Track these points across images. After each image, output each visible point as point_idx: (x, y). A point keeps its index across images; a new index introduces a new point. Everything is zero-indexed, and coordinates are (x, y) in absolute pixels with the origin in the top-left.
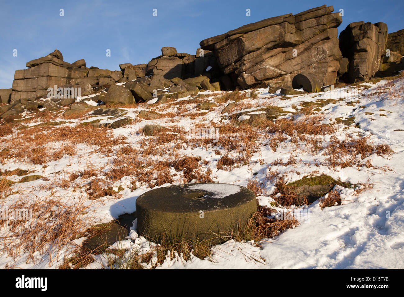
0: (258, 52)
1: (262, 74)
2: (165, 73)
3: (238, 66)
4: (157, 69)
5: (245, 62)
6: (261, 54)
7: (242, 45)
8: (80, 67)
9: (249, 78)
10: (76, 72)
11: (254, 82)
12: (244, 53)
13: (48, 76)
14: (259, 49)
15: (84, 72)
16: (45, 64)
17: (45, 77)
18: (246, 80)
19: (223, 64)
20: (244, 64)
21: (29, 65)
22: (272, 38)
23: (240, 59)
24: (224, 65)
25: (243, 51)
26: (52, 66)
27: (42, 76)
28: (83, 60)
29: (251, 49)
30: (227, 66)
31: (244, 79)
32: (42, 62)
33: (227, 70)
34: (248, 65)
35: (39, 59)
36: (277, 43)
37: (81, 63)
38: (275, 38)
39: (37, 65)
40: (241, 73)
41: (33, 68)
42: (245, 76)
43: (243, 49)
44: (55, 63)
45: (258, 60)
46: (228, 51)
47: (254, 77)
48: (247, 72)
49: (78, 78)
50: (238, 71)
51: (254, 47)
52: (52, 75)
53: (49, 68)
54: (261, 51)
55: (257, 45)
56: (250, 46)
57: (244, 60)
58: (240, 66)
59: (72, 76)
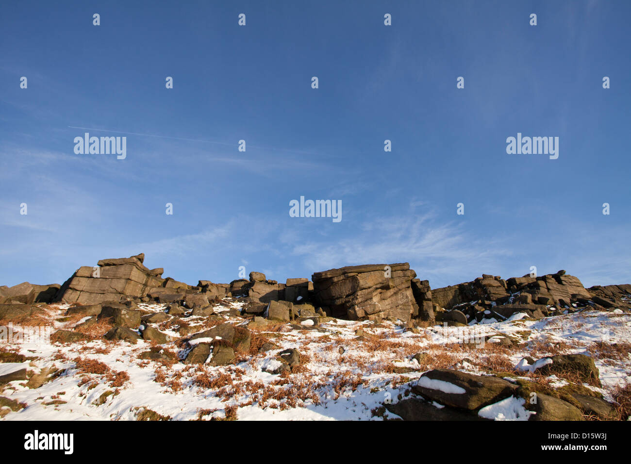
0: (369, 290)
1: (372, 309)
2: (260, 296)
3: (351, 300)
4: (253, 291)
5: (358, 297)
6: (371, 292)
7: (357, 283)
8: (157, 275)
9: (360, 311)
10: (153, 280)
11: (364, 315)
12: (358, 289)
13: (129, 279)
14: (369, 288)
15: (160, 282)
16: (128, 266)
17: (123, 280)
18: (358, 313)
19: (334, 296)
20: (357, 299)
21: (102, 264)
22: (380, 280)
23: (353, 293)
24: (336, 297)
25: (357, 287)
26: (135, 269)
27: (120, 278)
28: (162, 269)
29: (364, 286)
30: (338, 298)
31: (355, 311)
32: (123, 263)
33: (339, 302)
34: (360, 300)
35: (119, 259)
36: (384, 285)
37: (159, 272)
38: (383, 281)
39: (114, 265)
40: (353, 306)
41: (107, 267)
42: (357, 309)
43: (358, 286)
44: (138, 267)
45: (369, 296)
46: (341, 285)
47: (365, 310)
48: (359, 306)
49: (153, 287)
50: (350, 303)
51: (367, 286)
52: (133, 279)
53: (131, 270)
54: (371, 289)
55: (370, 284)
56: (364, 284)
57: (358, 295)
58: (353, 299)
59: (148, 284)
